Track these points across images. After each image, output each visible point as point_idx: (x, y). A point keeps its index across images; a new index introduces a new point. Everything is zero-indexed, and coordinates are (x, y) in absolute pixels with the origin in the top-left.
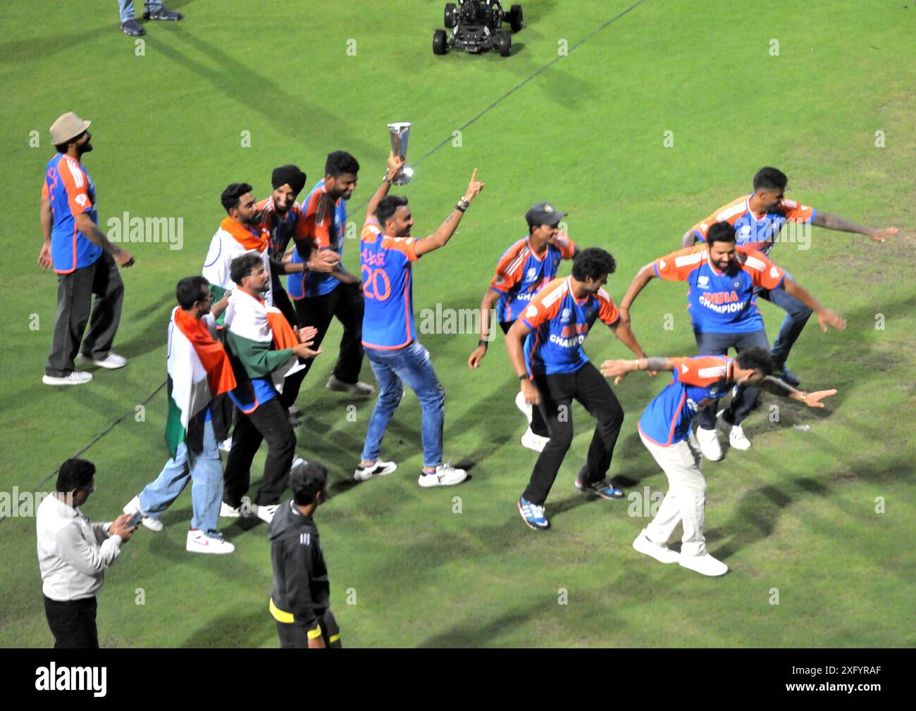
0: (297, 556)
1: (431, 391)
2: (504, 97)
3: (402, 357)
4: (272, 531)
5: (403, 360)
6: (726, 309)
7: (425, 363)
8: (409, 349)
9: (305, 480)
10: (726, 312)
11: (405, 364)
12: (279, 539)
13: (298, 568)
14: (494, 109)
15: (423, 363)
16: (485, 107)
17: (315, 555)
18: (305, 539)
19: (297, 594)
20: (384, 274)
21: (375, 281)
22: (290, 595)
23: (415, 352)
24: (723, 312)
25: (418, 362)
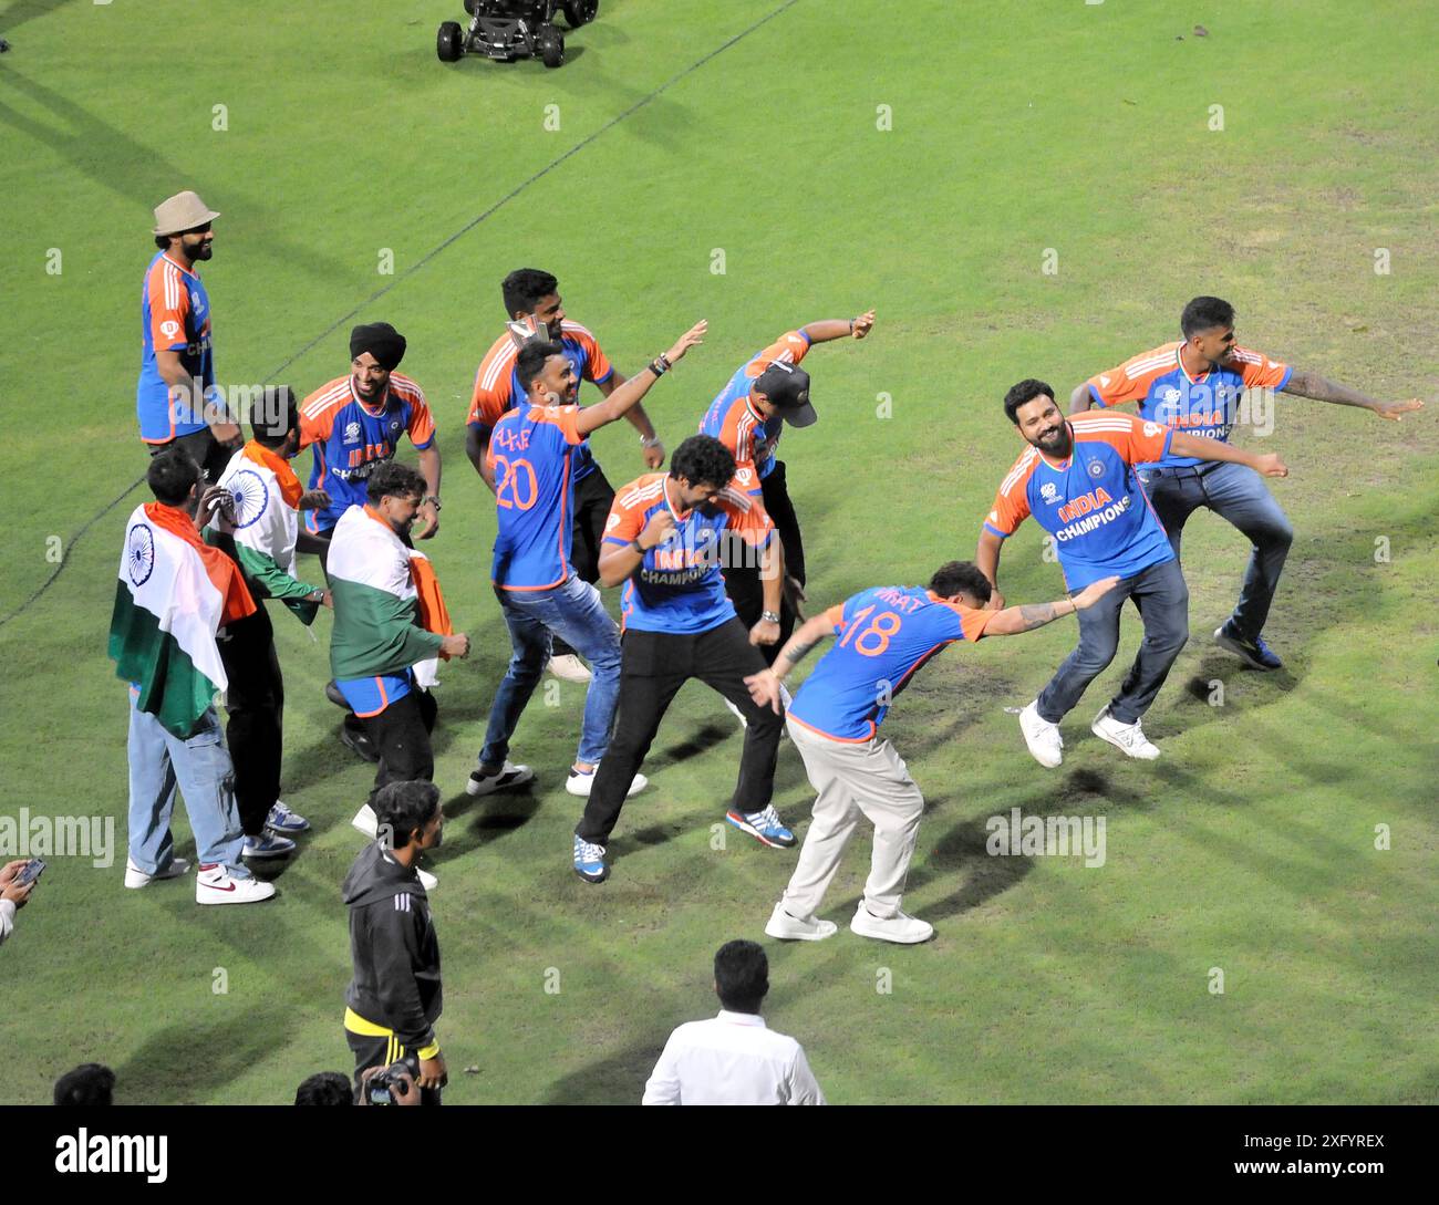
0: (393, 932)
1: (606, 652)
2: (534, 179)
3: (553, 603)
4: (351, 890)
5: (556, 609)
6: (1099, 520)
7: (593, 612)
8: (565, 591)
9: (395, 807)
10: (1101, 523)
11: (560, 615)
12: (360, 902)
13: (395, 954)
14: (518, 197)
15: (590, 611)
16: (503, 194)
17: (419, 928)
18: (402, 902)
19: (396, 990)
20: (530, 469)
21: (514, 481)
22: (385, 996)
23: (574, 596)
24: (1097, 526)
25: (581, 611)
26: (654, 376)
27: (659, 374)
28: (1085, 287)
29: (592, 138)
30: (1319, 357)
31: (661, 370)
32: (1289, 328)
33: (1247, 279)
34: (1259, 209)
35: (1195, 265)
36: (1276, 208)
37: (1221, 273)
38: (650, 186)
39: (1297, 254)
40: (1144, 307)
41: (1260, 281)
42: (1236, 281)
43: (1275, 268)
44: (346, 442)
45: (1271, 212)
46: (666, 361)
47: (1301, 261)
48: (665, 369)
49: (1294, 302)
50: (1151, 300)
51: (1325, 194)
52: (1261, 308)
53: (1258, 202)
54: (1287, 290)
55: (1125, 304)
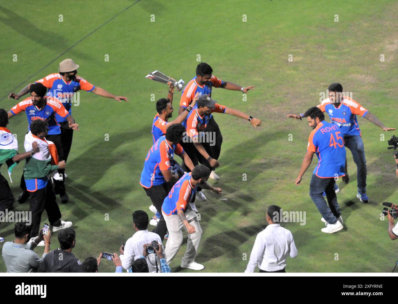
26: (188, 112)
27: (189, 111)
28: (244, 74)
29: (96, 30)
30: (313, 94)
31: (189, 110)
32: (304, 86)
33: (292, 71)
34: (295, 51)
35: (277, 67)
36: (300, 50)
37: (284, 70)
38: (113, 44)
39: (307, 64)
40: (261, 80)
41: (296, 72)
42: (288, 72)
43: (300, 68)
44: (30, 114)
45: (299, 52)
46: (191, 107)
47: (308, 66)
48: (191, 110)
49: (306, 78)
50: (264, 78)
51: (314, 46)
52: (296, 80)
53: (295, 49)
54: (304, 75)
55: (256, 79)
